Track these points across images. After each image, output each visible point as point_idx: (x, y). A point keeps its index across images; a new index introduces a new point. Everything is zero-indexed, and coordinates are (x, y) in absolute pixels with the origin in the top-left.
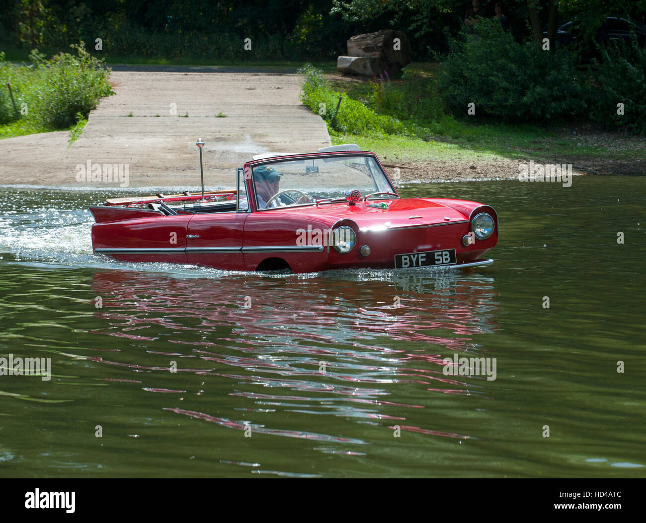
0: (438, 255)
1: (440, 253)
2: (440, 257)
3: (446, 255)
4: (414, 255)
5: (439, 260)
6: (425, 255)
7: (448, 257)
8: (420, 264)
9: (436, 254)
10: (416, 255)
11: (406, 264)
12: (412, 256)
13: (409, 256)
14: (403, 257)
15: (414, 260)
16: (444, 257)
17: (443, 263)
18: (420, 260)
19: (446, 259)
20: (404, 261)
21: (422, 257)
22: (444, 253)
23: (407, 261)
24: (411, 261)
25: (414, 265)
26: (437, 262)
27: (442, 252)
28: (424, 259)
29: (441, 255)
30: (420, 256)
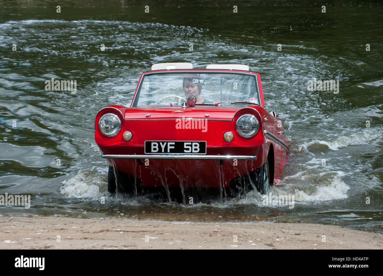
0: (187, 145)
1: (190, 144)
2: (190, 147)
3: (196, 146)
4: (163, 143)
5: (188, 149)
6: (174, 143)
7: (198, 147)
8: (169, 151)
9: (185, 144)
10: (165, 143)
11: (155, 149)
12: (161, 143)
13: (159, 143)
14: (152, 144)
15: (163, 147)
16: (194, 147)
17: (192, 152)
18: (169, 147)
19: (196, 150)
20: (153, 147)
21: (171, 145)
22: (194, 144)
23: (157, 147)
24: (160, 147)
25: (163, 151)
26: (185, 151)
27: (192, 142)
28: (173, 147)
29: (191, 146)
30: (169, 144)
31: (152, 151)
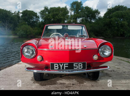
0: (75, 65)
1: (77, 64)
2: (77, 66)
3: (80, 65)
4: (61, 64)
5: (76, 67)
6: (68, 64)
7: (81, 66)
8: (65, 69)
9: (74, 64)
10: (63, 64)
11: (56, 68)
12: (60, 64)
13: (59, 64)
14: (55, 65)
15: (61, 66)
16: (79, 66)
17: (78, 69)
18: (65, 66)
19: (80, 67)
20: (55, 66)
21: (66, 65)
22: (79, 64)
23: (57, 66)
24: (59, 66)
25: (61, 69)
26: (74, 68)
27: (78, 63)
28: (67, 66)
29: (78, 65)
30: (65, 64)
31: (55, 69)
